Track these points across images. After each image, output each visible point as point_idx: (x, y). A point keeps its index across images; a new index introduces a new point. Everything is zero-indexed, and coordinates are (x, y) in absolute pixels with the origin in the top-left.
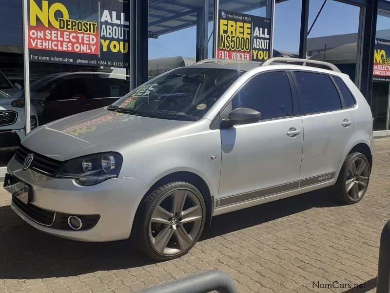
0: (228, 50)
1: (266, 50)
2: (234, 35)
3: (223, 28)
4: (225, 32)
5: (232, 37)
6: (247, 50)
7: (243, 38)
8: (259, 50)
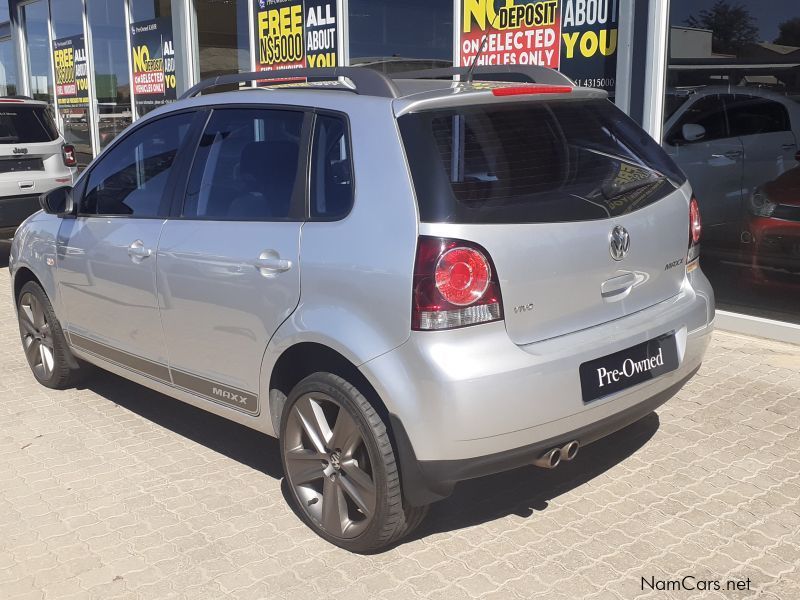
0: (271, 63)
1: (330, 50)
2: (278, 34)
3: (263, 26)
4: (266, 32)
5: (277, 38)
6: (298, 57)
7: (291, 36)
8: (318, 52)
